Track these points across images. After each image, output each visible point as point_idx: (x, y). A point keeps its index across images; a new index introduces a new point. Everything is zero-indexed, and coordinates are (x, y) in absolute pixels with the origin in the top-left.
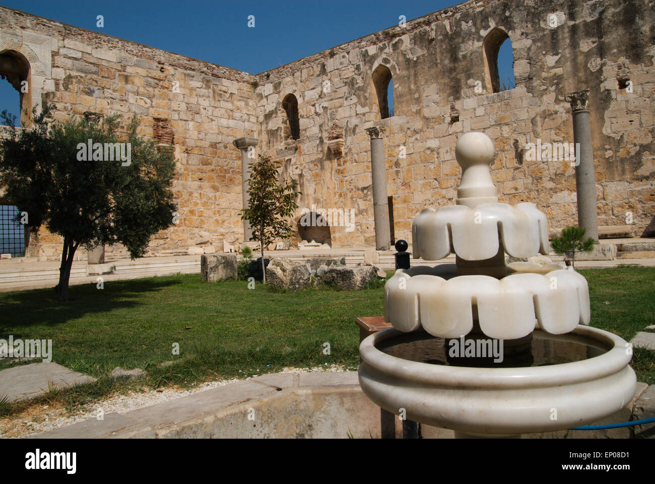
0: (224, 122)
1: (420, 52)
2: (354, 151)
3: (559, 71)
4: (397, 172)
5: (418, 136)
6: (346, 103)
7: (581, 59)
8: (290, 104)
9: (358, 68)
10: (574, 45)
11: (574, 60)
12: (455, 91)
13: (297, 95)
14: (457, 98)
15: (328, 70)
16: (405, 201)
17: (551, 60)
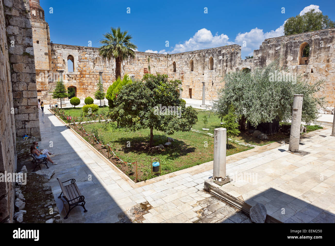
0: (160, 67)
1: (199, 58)
2: (186, 77)
3: (220, 68)
4: (193, 83)
5: (197, 77)
6: (185, 66)
7: (224, 67)
8: (174, 64)
9: (187, 59)
10: (223, 63)
11: (223, 67)
12: (204, 68)
13: (176, 62)
14: (204, 70)
15: (182, 58)
16: (194, 90)
17: (219, 66)
